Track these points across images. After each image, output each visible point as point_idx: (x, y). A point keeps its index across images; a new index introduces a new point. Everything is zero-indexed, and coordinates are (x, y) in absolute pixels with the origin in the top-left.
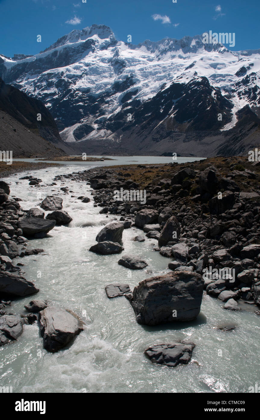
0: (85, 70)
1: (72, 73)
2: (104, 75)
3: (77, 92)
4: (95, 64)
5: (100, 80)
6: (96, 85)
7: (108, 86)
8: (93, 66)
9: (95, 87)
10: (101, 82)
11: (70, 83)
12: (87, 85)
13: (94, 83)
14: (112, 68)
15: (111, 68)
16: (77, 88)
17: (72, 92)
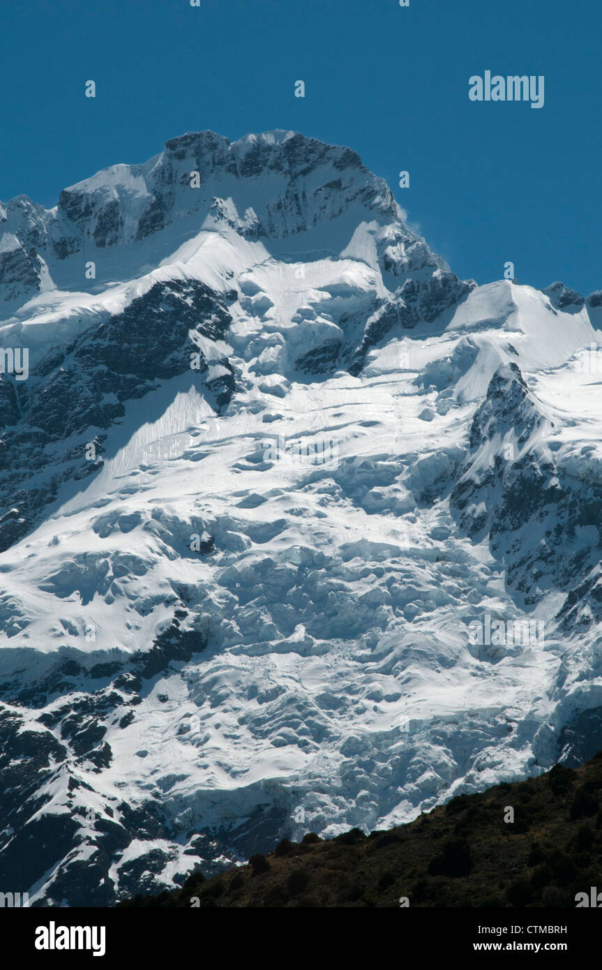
0: (187, 594)
1: (41, 641)
2: (412, 632)
3: (137, 849)
4: (280, 525)
5: (376, 697)
6: (351, 748)
7: (493, 753)
8: (260, 552)
9: (347, 775)
10: (397, 716)
11: (38, 747)
12: (234, 755)
13: (321, 734)
14: (479, 553)
15: (461, 558)
16: (136, 797)
17: (85, 853)
